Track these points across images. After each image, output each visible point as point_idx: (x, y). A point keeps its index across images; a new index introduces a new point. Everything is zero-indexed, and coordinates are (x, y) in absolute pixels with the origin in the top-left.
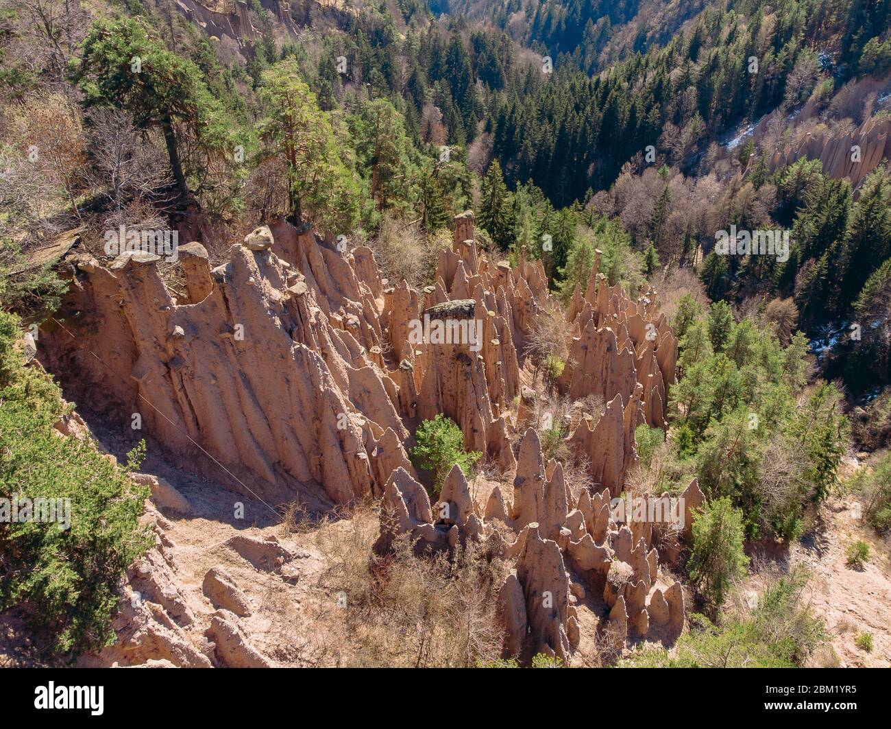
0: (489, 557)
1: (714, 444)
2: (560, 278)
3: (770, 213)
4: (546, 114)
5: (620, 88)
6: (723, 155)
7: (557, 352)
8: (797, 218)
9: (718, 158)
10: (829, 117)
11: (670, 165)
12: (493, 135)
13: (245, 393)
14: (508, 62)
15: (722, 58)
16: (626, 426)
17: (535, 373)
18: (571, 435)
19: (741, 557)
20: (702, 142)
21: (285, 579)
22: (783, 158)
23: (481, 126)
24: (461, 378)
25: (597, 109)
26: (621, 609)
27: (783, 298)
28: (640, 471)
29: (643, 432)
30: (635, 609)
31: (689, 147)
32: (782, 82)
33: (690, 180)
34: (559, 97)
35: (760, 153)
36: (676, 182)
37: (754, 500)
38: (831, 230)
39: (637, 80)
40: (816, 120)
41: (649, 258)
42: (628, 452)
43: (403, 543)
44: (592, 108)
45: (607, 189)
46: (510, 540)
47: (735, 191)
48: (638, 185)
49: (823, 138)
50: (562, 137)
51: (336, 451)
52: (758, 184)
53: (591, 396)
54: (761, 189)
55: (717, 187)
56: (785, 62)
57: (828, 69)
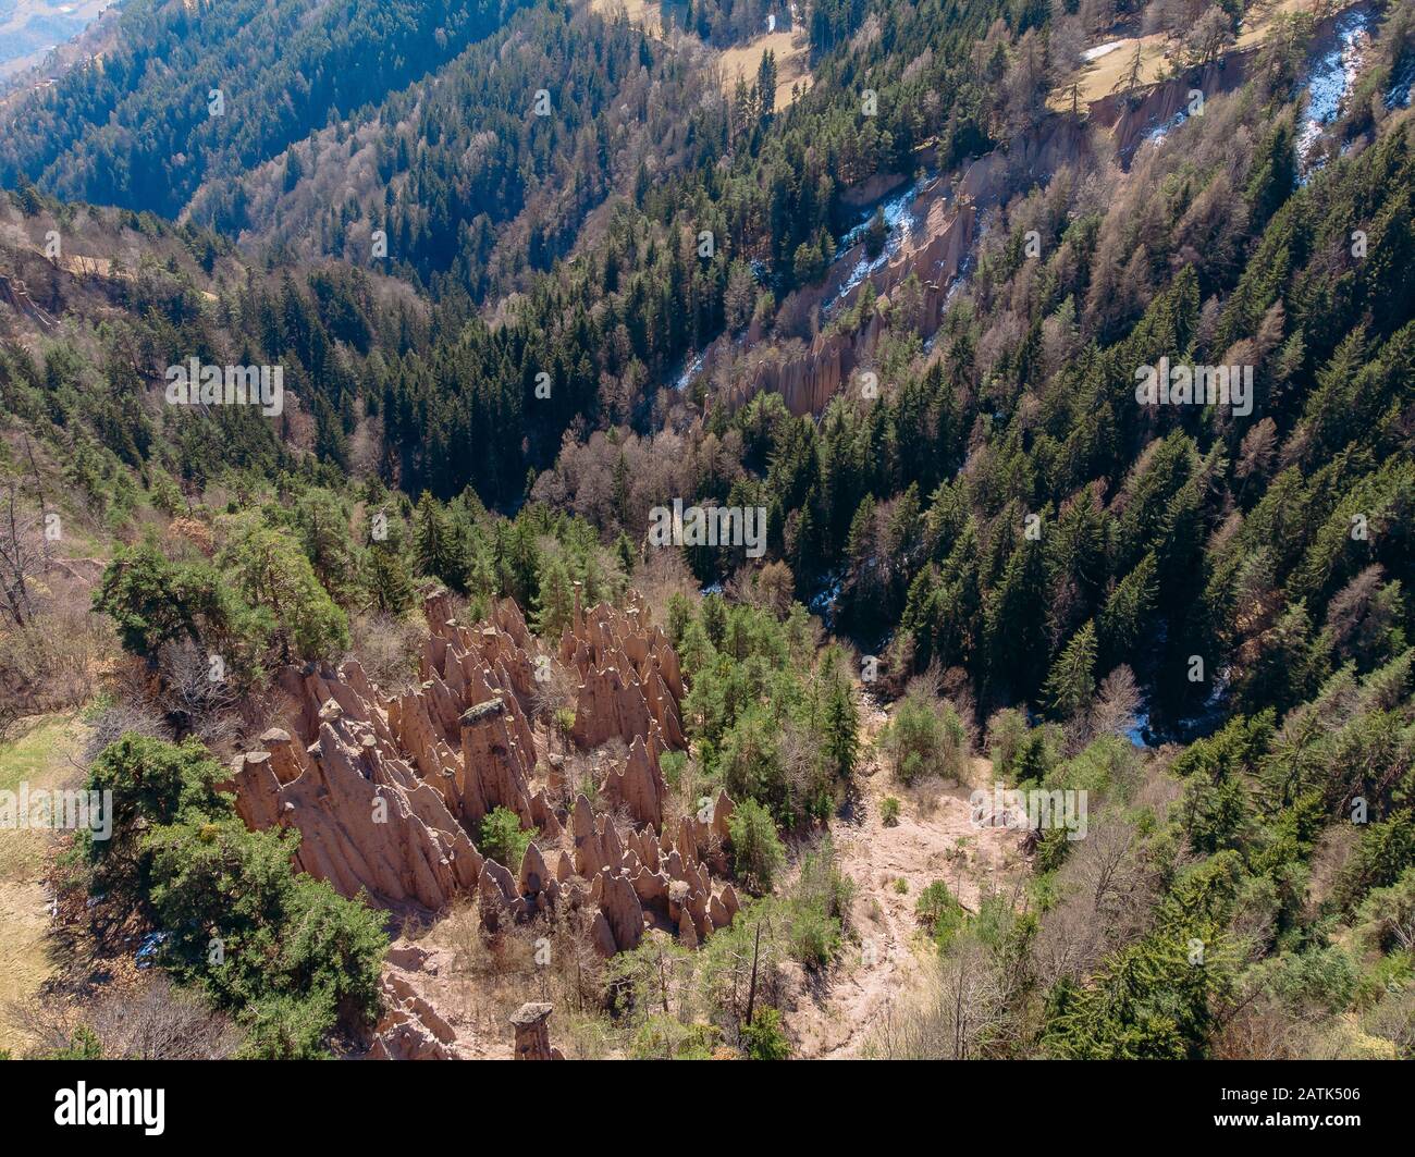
0: (575, 907)
1: (731, 752)
2: (536, 609)
3: (742, 462)
4: (451, 386)
5: (535, 341)
6: (675, 399)
7: (563, 703)
8: (771, 464)
9: (670, 405)
10: (779, 337)
11: (618, 424)
12: (381, 418)
13: (345, 839)
14: (369, 303)
15: (646, 282)
16: (650, 761)
17: (548, 733)
18: (603, 785)
19: (778, 847)
20: (648, 388)
21: (429, 973)
22: (740, 394)
23: (359, 406)
24: (499, 768)
25: (513, 369)
26: (687, 921)
27: (774, 564)
28: (674, 798)
29: (667, 759)
30: (698, 918)
31: (634, 398)
32: (720, 303)
33: (645, 440)
34: (460, 358)
35: (716, 389)
36: (631, 444)
37: (782, 790)
38: (806, 474)
39: (552, 325)
40: (765, 344)
41: (624, 547)
42: (658, 784)
43: (504, 917)
44: (507, 369)
45: (551, 466)
46: (588, 889)
47: (697, 443)
48: (587, 455)
49: (776, 365)
50: (477, 409)
51: (425, 864)
52: (720, 432)
53: (611, 740)
54: (726, 437)
55: (677, 442)
56: (718, 278)
57: (764, 281)
